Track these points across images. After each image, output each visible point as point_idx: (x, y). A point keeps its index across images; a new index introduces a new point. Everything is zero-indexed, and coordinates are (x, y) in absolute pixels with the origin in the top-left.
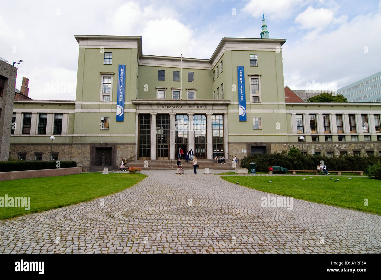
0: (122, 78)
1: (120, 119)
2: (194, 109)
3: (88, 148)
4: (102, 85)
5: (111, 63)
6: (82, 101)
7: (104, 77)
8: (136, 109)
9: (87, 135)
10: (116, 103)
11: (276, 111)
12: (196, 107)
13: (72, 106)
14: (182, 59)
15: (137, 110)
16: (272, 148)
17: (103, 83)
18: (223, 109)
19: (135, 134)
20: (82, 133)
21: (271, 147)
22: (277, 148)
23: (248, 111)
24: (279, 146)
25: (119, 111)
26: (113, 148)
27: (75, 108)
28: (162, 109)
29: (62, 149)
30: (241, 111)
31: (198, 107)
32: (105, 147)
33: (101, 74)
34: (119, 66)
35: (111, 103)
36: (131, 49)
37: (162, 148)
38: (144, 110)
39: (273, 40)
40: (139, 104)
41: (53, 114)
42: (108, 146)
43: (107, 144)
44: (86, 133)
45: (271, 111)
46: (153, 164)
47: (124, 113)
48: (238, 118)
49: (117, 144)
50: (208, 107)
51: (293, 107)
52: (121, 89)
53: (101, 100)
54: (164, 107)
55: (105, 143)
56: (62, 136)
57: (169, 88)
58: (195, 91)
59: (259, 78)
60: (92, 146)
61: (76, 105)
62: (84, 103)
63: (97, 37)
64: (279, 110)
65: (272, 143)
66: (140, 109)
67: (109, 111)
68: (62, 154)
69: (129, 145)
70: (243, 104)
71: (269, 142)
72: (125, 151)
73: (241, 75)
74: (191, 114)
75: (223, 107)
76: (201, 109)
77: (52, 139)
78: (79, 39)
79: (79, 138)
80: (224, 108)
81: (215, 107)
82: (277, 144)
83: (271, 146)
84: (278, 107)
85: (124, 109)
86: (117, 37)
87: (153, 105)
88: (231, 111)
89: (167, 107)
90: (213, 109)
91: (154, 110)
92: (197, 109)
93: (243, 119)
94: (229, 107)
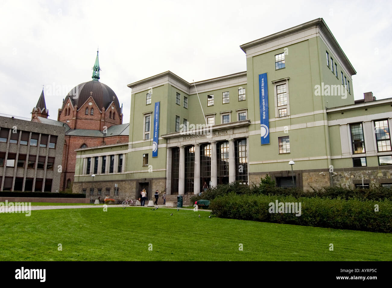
1: (155, 154)
2: (215, 136)
3: (135, 183)
5: (151, 103)
8: (167, 143)
9: (134, 172)
11: (309, 125)
12: (217, 134)
13: (125, 148)
15: (168, 145)
16: (304, 178)
18: (244, 132)
19: (166, 168)
20: (131, 171)
21: (303, 178)
22: (311, 178)
23: (272, 130)
24: (314, 176)
25: (154, 147)
26: (149, 183)
27: (127, 149)
28: (187, 140)
29: (121, 185)
30: (263, 132)
31: (219, 133)
32: (144, 182)
37: (190, 182)
38: (173, 144)
40: (169, 138)
41: (117, 155)
42: (146, 181)
43: (146, 179)
44: (134, 170)
45: (303, 125)
46: (174, 199)
48: (260, 141)
49: (152, 179)
50: (229, 132)
55: (144, 179)
56: (122, 173)
57: (218, 113)
60: (137, 180)
61: (129, 145)
62: (134, 143)
64: (315, 122)
65: (305, 171)
66: (170, 143)
67: (148, 148)
68: (121, 190)
69: (161, 180)
70: (266, 122)
71: (299, 171)
72: (158, 185)
73: (263, 85)
74: (212, 142)
75: (244, 130)
76: (222, 135)
77: (93, 177)
79: (130, 174)
81: (236, 131)
82: (311, 173)
83: (302, 176)
90: (233, 134)
91: (181, 142)
94: (250, 127)
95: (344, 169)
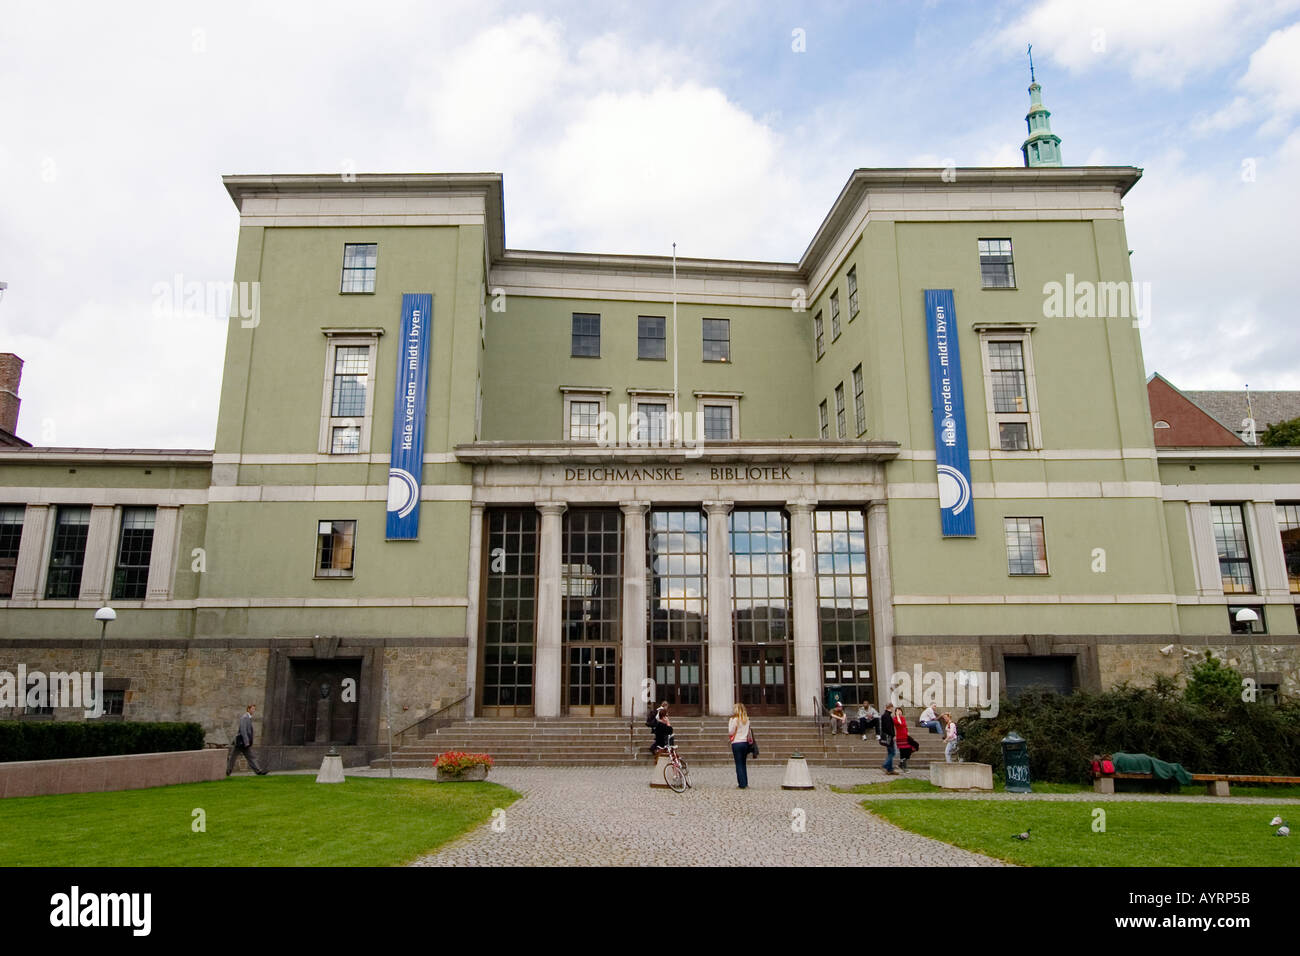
0: (414, 351)
1: (402, 529)
2: (733, 481)
3: (259, 661)
4: (331, 383)
5: (369, 288)
6: (242, 453)
7: (337, 347)
8: (475, 486)
9: (256, 602)
10: (386, 458)
11: (1111, 489)
12: (741, 473)
13: (195, 475)
14: (674, 264)
15: (478, 491)
16: (1104, 662)
17: (335, 375)
18: (863, 481)
19: (467, 596)
20: (234, 596)
21: (1101, 661)
22: (1128, 664)
23: (981, 490)
24: (1136, 657)
25: (398, 494)
26: (366, 662)
27: (208, 484)
28: (587, 481)
29: (144, 667)
30: (949, 490)
31: (749, 473)
32: (331, 656)
33: (326, 334)
34: (407, 298)
35: (365, 459)
36: (458, 226)
37: (586, 660)
38: (509, 490)
39: (1081, 173)
40: (488, 464)
41: (114, 507)
42: (346, 652)
43: (340, 643)
44: (253, 594)
45: (1090, 489)
46: (546, 737)
47: (420, 501)
48: (935, 525)
49: (385, 643)
50: (795, 474)
51: (1193, 468)
52: (411, 397)
53: (323, 447)
54: (599, 475)
55: (333, 639)
56: (148, 605)
57: (619, 390)
58: (734, 404)
59: (1025, 338)
60: (276, 649)
61: (214, 467)
62: (248, 459)
63: (314, 180)
64: (1125, 483)
65: (1106, 639)
66: (491, 486)
67: (355, 493)
68: (142, 690)
69: (439, 650)
70: (957, 457)
71: (1087, 636)
72: (421, 673)
73: (941, 328)
74: (718, 503)
75: (866, 475)
76: (767, 484)
77: (105, 621)
78: (240, 190)
79: (222, 614)
80: (868, 479)
81: (828, 475)
82: (1126, 647)
83: (1097, 656)
84: (1123, 470)
85: (420, 484)
86: (401, 179)
87: (550, 464)
88: (901, 489)
89: (609, 477)
90: (816, 483)
91: (552, 486)
92: (745, 481)
93: (958, 525)
94: (894, 471)
95: (1210, 637)
